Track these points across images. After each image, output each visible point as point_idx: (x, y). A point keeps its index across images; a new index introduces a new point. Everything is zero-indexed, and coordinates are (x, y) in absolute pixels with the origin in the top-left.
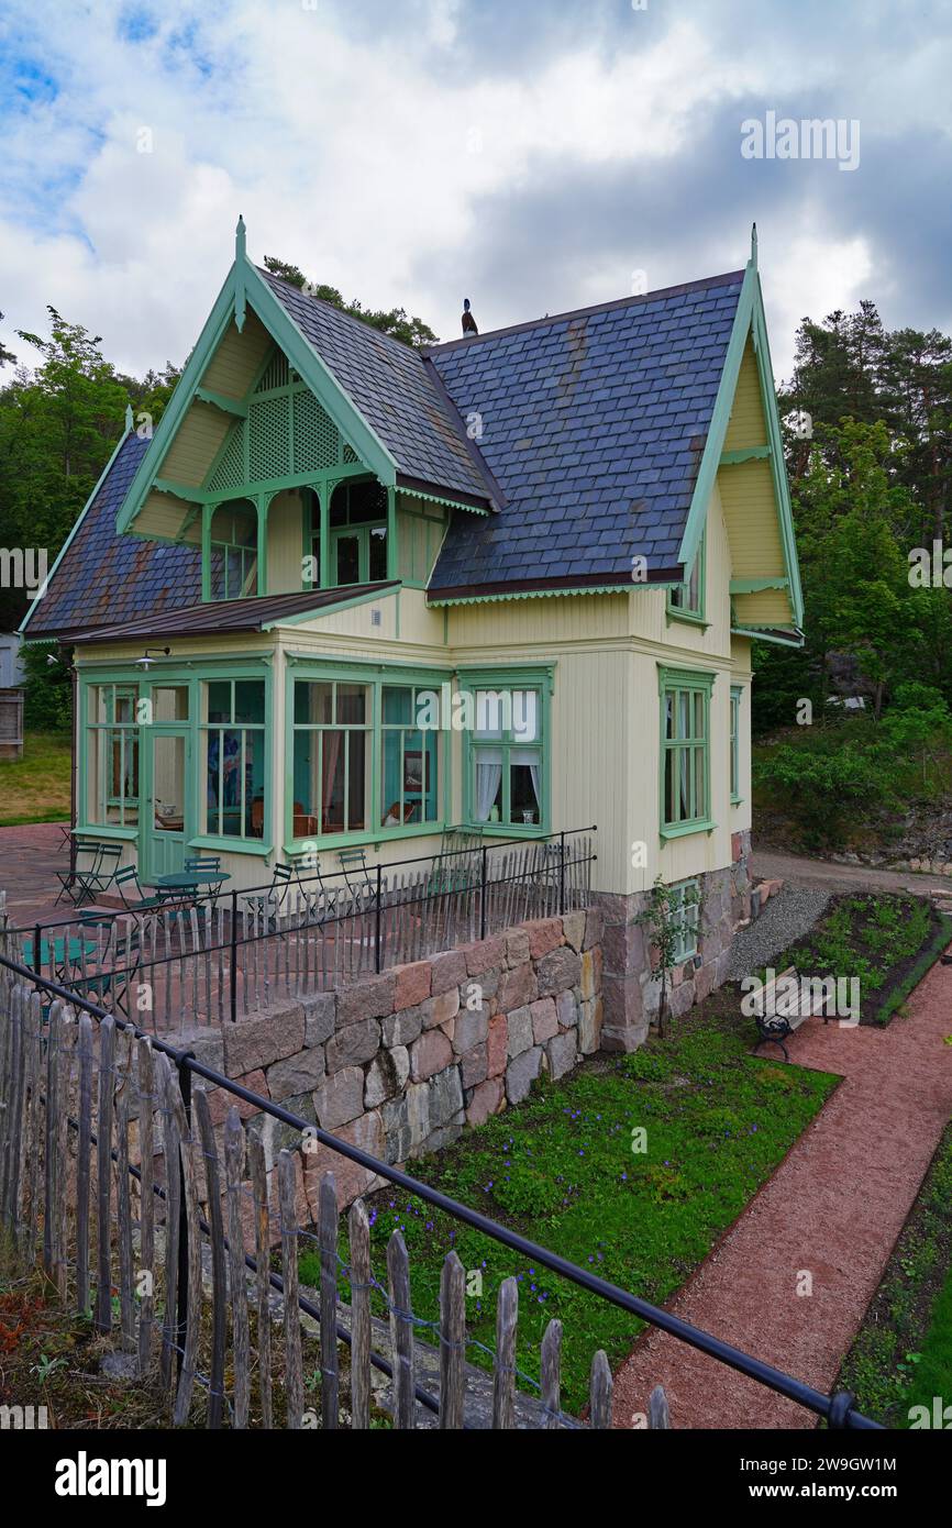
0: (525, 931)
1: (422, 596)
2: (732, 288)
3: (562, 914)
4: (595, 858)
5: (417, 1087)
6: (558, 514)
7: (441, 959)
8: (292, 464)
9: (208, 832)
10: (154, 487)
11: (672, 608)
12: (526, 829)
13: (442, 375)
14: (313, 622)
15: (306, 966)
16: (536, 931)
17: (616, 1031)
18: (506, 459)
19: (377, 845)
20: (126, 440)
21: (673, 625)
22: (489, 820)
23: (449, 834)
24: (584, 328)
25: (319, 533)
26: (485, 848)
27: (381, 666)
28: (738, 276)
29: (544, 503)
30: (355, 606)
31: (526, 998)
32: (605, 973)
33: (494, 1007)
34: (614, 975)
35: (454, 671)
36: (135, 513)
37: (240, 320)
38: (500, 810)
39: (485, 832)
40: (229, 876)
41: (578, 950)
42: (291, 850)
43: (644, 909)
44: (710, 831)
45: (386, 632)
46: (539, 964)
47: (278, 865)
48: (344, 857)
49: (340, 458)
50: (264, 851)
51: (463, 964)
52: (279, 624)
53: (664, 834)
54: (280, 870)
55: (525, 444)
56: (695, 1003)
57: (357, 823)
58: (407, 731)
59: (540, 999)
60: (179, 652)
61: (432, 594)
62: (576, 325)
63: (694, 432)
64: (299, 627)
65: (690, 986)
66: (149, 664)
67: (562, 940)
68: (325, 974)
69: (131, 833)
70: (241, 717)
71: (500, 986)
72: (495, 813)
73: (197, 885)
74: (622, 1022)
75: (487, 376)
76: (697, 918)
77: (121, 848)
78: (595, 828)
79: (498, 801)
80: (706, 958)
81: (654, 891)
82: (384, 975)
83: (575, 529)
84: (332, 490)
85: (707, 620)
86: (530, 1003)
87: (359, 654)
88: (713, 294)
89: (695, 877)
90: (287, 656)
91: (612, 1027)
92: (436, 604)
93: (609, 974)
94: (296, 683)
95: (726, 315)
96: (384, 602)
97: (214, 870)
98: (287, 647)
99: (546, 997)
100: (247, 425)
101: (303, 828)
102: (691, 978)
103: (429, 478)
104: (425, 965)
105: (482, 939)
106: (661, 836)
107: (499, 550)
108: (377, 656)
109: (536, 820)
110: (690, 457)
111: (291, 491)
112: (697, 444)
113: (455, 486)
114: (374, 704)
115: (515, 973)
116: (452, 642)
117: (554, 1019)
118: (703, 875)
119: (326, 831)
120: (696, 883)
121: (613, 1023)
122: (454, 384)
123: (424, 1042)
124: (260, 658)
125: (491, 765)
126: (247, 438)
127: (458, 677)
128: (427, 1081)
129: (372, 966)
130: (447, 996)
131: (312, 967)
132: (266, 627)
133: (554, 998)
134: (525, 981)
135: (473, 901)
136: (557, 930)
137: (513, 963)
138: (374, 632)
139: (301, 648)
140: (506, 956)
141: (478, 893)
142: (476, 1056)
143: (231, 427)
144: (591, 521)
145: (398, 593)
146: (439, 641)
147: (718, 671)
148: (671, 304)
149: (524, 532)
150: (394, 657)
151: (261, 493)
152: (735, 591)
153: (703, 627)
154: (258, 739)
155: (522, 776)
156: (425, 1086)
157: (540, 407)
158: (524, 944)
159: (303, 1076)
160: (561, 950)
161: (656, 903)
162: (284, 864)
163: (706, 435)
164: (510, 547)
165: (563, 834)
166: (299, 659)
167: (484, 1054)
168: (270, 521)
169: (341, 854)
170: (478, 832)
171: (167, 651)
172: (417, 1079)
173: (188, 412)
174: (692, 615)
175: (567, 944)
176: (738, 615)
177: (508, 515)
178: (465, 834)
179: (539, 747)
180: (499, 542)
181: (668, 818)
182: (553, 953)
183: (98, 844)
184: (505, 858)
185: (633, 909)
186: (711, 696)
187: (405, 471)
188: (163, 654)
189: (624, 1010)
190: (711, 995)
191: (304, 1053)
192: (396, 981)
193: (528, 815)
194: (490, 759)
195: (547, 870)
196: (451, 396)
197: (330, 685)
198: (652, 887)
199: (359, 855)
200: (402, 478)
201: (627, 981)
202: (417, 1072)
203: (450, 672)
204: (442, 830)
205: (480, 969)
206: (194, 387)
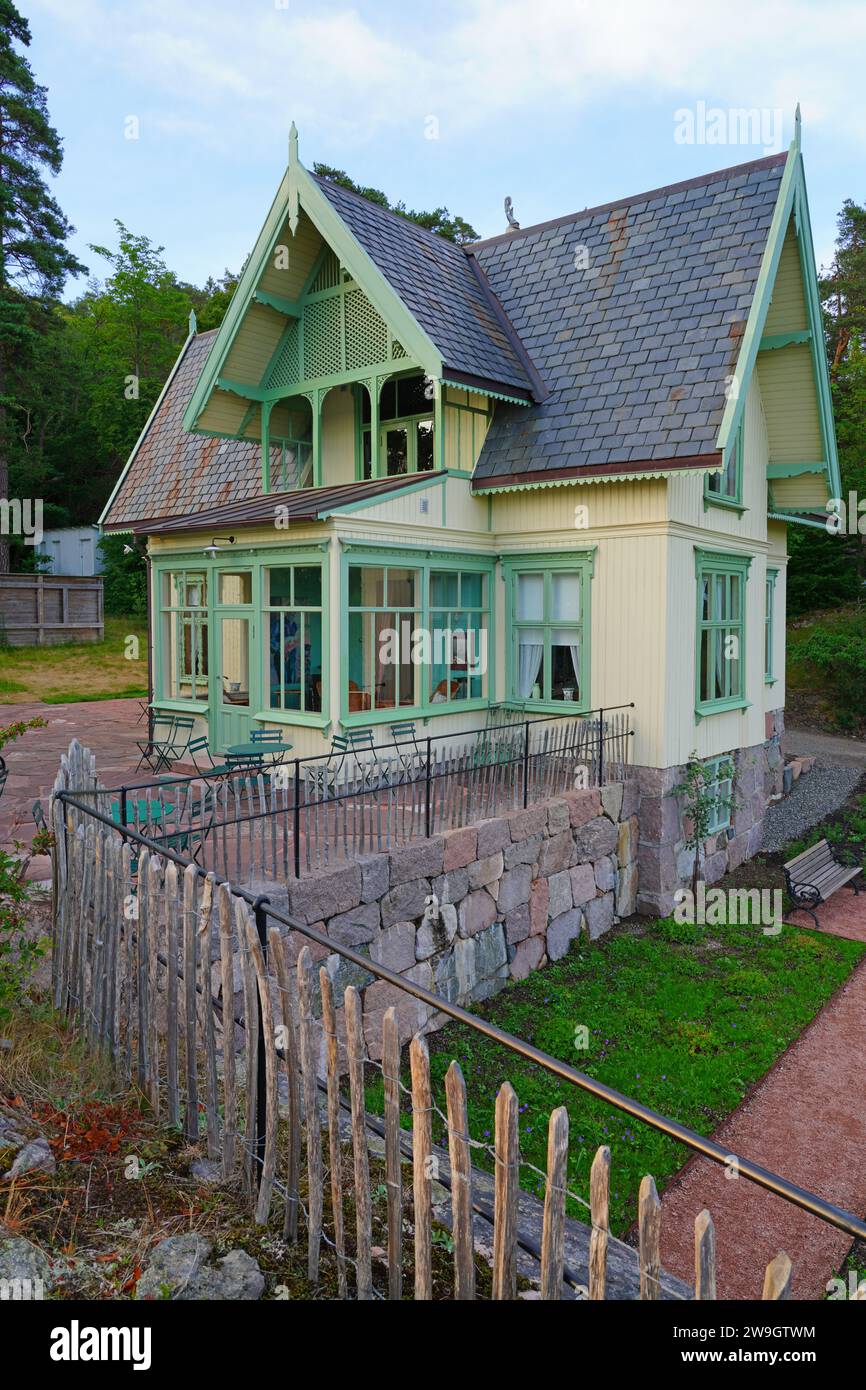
0: (565, 801)
1: (466, 485)
2: (774, 170)
3: (600, 786)
4: (632, 733)
5: (464, 942)
6: (597, 403)
7: (486, 825)
8: (343, 361)
9: (272, 706)
10: (216, 387)
11: (710, 493)
12: (566, 706)
13: (485, 270)
14: (366, 510)
15: (363, 829)
16: (575, 801)
17: (652, 897)
18: (548, 351)
19: (425, 719)
20: (190, 344)
21: (711, 510)
22: (531, 697)
23: (494, 710)
24: (624, 218)
25: (370, 427)
26: (528, 723)
27: (428, 552)
28: (782, 159)
29: (584, 393)
30: (409, 493)
31: (566, 863)
32: (640, 842)
33: (536, 870)
34: (650, 844)
35: (498, 557)
36: (200, 412)
37: (293, 224)
38: (541, 688)
39: (527, 708)
40: (292, 747)
41: (615, 820)
42: (347, 724)
43: (678, 783)
44: (744, 709)
45: (434, 520)
46: (578, 832)
47: (335, 737)
48: (395, 730)
49: (389, 355)
50: (322, 724)
51: (506, 830)
52: (333, 513)
53: (698, 711)
54: (337, 742)
55: (567, 335)
56: (727, 872)
57: (408, 699)
58: (453, 614)
59: (579, 864)
60: (244, 541)
61: (477, 482)
62: (616, 215)
63: (733, 318)
64: (353, 516)
65: (722, 856)
66: (216, 552)
67: (601, 810)
68: (379, 837)
69: (202, 707)
70: (300, 601)
71: (541, 851)
72: (536, 690)
73: (262, 755)
74: (657, 888)
75: (529, 270)
76: (730, 792)
77: (193, 720)
78: (632, 705)
79: (540, 680)
80: (739, 829)
81: (689, 766)
82: (434, 838)
83: (615, 418)
84: (381, 385)
85: (745, 504)
86: (569, 868)
87: (408, 541)
88: (755, 177)
89: (729, 753)
90: (341, 543)
91: (648, 892)
92: (480, 492)
93: (645, 843)
94: (350, 568)
95: (768, 199)
96: (431, 492)
97: (277, 741)
98: (341, 535)
99: (585, 863)
100: (301, 324)
101: (357, 702)
102: (724, 848)
103: (474, 371)
104: (471, 831)
105: (525, 807)
106: (696, 713)
107: (542, 440)
108: (425, 542)
109: (575, 697)
110: (728, 344)
111: (343, 387)
112: (736, 330)
113: (499, 378)
114: (423, 588)
115: (555, 839)
116: (496, 530)
117: (592, 884)
118: (737, 751)
119: (379, 706)
120: (730, 758)
121: (648, 889)
122: (498, 278)
123: (470, 901)
124: (316, 545)
125: (533, 646)
126: (301, 338)
127: (501, 562)
128: (473, 937)
129: (423, 831)
130: (492, 859)
131: (367, 830)
132: (322, 516)
133: (592, 864)
134: (566, 847)
135: (516, 772)
136: (596, 801)
137: (553, 830)
138: (421, 520)
139: (355, 536)
140: (547, 824)
141: (520, 766)
142: (519, 916)
143: (287, 326)
144: (631, 408)
145: (444, 482)
146: (484, 531)
147: (754, 554)
148: (711, 190)
149: (565, 421)
150: (440, 544)
151: (314, 388)
152: (774, 476)
153: (740, 511)
154: (315, 620)
155: (562, 656)
156: (471, 941)
157: (580, 299)
158: (564, 814)
159: (359, 929)
160: (599, 819)
161: (691, 777)
162: (341, 736)
163: (746, 321)
164: (550, 437)
165: (601, 710)
166: (353, 546)
167: (526, 914)
168: (323, 417)
169: (393, 728)
170: (521, 708)
171: (232, 540)
172: (464, 934)
173: (246, 314)
174: (730, 500)
175: (605, 814)
176: (776, 499)
177: (549, 405)
178: (508, 710)
179: (576, 629)
180: (540, 432)
181: (704, 696)
182: (592, 822)
183: (173, 717)
184: (547, 733)
185: (668, 783)
186: (747, 578)
187: (451, 365)
188: (228, 542)
189: (659, 877)
190: (743, 865)
191: (362, 907)
192: (445, 844)
193: (567, 692)
194: (532, 640)
195: (587, 744)
196: (494, 291)
197: (382, 569)
198: (687, 761)
199: (409, 728)
200: (447, 371)
201: (662, 851)
202: (464, 929)
203: (494, 557)
204: (487, 706)
205: (523, 835)
206: (252, 291)
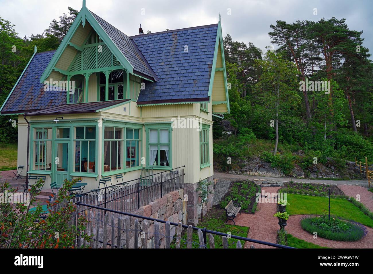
0: (171, 195)
1: (135, 104)
2: (215, 28)
3: (178, 190)
4: (185, 174)
5: (149, 241)
6: (174, 83)
7: (154, 204)
8: (97, 66)
9: (76, 171)
10: (53, 70)
11: (201, 108)
12: (165, 167)
13: (136, 44)
14: (109, 110)
15: (122, 208)
16: (173, 195)
17: (192, 221)
18: (157, 67)
19: (125, 173)
20: (35, 56)
21: (202, 112)
22: (154, 165)
23: (143, 169)
24: (176, 35)
25: (105, 85)
26: (162, 173)
27: (126, 123)
28: (216, 25)
29: (169, 80)
30: (121, 105)
31: (172, 213)
32: (188, 205)
33: (165, 216)
34: (191, 206)
35: (144, 124)
36: (47, 77)
37: (84, 24)
38: (157, 162)
39: (153, 168)
40: (87, 184)
41: (182, 199)
42: (104, 175)
43: (197, 187)
44: (209, 166)
45: (127, 113)
46: (174, 204)
47: (100, 180)
48: (117, 177)
49: (112, 65)
50: (96, 176)
51: (158, 205)
52: (101, 110)
53: (201, 167)
54: (101, 181)
55: (162, 64)
56: (207, 212)
57: (119, 168)
58: (132, 141)
59: (175, 213)
60: (66, 118)
61: (138, 103)
62: (174, 34)
63: (209, 63)
64: (106, 111)
65: (206, 207)
66: (57, 121)
67: (179, 197)
68: (126, 210)
69: (49, 172)
71: (166, 210)
72: (155, 163)
73: (81, 187)
74: (193, 218)
75: (149, 45)
76: (207, 189)
77: (45, 177)
78: (184, 166)
79: (156, 160)
80: (209, 200)
81: (199, 183)
82: (141, 209)
83: (179, 87)
84: (109, 73)
85: (208, 111)
86: (173, 214)
87: (121, 119)
88: (210, 29)
89: (206, 178)
90: (103, 119)
91: (190, 220)
92: (139, 106)
93: (189, 205)
94: (105, 127)
95: (214, 34)
96: (126, 105)
97: (79, 182)
98: (103, 117)
99: (176, 213)
100: (82, 54)
101: (106, 170)
102: (206, 205)
103: (140, 71)
104: (150, 206)
105: (161, 198)
106: (200, 168)
107: (157, 91)
108: (125, 120)
109: (168, 164)
110: (208, 70)
111: (94, 73)
112: (210, 66)
113: (146, 74)
114: (124, 133)
115: (169, 206)
116: (143, 117)
117: (178, 219)
118: (208, 178)
119: (112, 169)
120: (206, 180)
121: (190, 219)
122: (140, 47)
123: (150, 228)
124: (95, 120)
125: (154, 150)
126: (82, 57)
127: (145, 126)
128: (151, 239)
129: (137, 208)
130: (155, 214)
132: (97, 111)
133: (177, 213)
134: (172, 209)
135: (159, 187)
136: (178, 194)
137: (169, 204)
138: (124, 113)
139: (106, 117)
140: (167, 202)
141: (160, 185)
142: (162, 230)
143: (77, 54)
144: (183, 85)
145: (130, 103)
146: (139, 116)
147: (210, 125)
148: (200, 30)
149: (164, 87)
150: (129, 120)
151: (87, 73)
152: (214, 104)
153: (207, 113)
154: (93, 145)
155: (163, 153)
156: (151, 240)
157: (166, 54)
158: (171, 199)
159: (123, 240)
160: (179, 200)
161: (200, 186)
162: (101, 179)
163: (212, 64)
164: (161, 91)
165: (178, 168)
166: (106, 120)
167: (163, 230)
168: (89, 81)
169: (116, 176)
170: (152, 169)
171: (62, 118)
172: (149, 238)
173: (65, 49)
174: (205, 110)
175: (180, 198)
176: (214, 110)
177: (159, 82)
178: (148, 169)
179: (169, 145)
180: (157, 89)
181: (201, 163)
182: (177, 200)
183: (37, 176)
184: (166, 175)
185: (195, 187)
187: (135, 69)
188: (61, 119)
189: (193, 215)
190: (210, 209)
191: (123, 233)
192: (144, 211)
193: (165, 163)
194: (153, 148)
195: (175, 178)
196: (140, 50)
197: (113, 128)
198: (198, 181)
199: (121, 176)
201: (194, 207)
202: (149, 236)
203: (143, 125)
204: (141, 168)
205: (162, 206)
206: (68, 42)
